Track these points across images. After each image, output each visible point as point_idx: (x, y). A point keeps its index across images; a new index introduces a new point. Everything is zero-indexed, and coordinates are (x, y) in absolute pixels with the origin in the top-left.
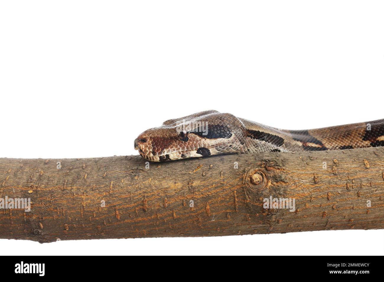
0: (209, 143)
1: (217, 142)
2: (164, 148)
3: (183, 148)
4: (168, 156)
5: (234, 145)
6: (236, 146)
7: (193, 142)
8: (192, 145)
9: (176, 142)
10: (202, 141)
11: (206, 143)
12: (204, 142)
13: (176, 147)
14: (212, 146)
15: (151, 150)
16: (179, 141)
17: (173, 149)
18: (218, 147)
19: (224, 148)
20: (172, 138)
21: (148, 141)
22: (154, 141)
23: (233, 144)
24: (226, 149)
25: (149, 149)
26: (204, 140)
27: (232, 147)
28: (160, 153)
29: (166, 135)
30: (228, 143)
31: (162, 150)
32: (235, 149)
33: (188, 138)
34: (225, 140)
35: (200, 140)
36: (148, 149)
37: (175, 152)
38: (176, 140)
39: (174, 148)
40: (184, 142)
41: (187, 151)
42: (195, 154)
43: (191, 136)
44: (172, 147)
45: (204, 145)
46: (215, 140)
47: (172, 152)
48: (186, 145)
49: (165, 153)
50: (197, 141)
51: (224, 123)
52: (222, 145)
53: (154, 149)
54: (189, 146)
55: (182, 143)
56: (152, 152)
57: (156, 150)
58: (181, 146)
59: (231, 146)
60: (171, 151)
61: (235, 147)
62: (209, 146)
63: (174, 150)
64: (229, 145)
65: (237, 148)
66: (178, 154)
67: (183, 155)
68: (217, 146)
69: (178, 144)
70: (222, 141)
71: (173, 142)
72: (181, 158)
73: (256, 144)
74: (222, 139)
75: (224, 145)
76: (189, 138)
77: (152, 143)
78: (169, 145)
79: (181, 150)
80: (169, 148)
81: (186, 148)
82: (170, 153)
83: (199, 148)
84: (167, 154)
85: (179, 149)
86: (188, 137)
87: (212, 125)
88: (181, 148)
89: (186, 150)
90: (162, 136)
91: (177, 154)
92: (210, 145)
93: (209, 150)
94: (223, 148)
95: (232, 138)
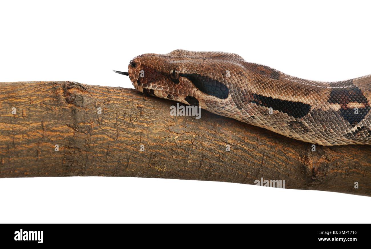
0: (199, 96)
1: (208, 98)
2: (151, 81)
3: (171, 89)
4: (152, 91)
5: (228, 108)
6: (230, 109)
7: (184, 87)
8: (182, 90)
9: (166, 79)
10: (193, 90)
11: (196, 94)
12: (195, 92)
13: (165, 85)
14: (203, 99)
15: (137, 78)
16: (169, 80)
18: (209, 103)
19: (215, 107)
20: (163, 74)
21: (138, 67)
23: (226, 106)
24: (218, 109)
26: (196, 89)
27: (225, 109)
28: (145, 85)
29: (159, 68)
30: (220, 104)
31: (147, 83)
34: (218, 99)
35: (192, 88)
36: (134, 76)
37: (162, 90)
38: (166, 77)
39: (162, 85)
40: (173, 83)
42: (182, 100)
43: (182, 80)
44: (159, 84)
45: (194, 95)
46: (207, 96)
47: (158, 89)
48: (176, 88)
49: (151, 87)
50: (189, 88)
52: (213, 103)
53: (141, 78)
54: (178, 89)
56: (137, 81)
57: (142, 80)
58: (169, 86)
59: (223, 107)
60: (157, 87)
61: (228, 110)
62: (199, 98)
63: (161, 87)
64: (221, 106)
65: (232, 111)
66: (164, 93)
67: (169, 96)
68: (207, 102)
69: (167, 83)
70: (214, 100)
71: (162, 79)
72: (167, 98)
73: (265, 112)
74: (214, 97)
75: (215, 104)
76: (180, 82)
78: (158, 80)
79: (168, 90)
80: (156, 84)
81: (174, 90)
82: (156, 89)
83: (188, 95)
84: (152, 89)
85: (167, 88)
86: (179, 80)
87: (210, 78)
88: (169, 88)
89: (174, 92)
93: (199, 102)
94: (213, 106)
95: (227, 100)
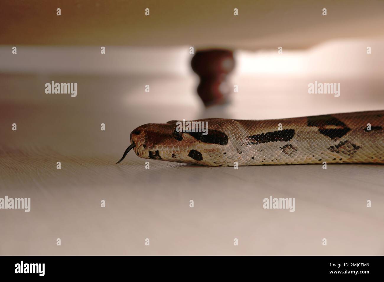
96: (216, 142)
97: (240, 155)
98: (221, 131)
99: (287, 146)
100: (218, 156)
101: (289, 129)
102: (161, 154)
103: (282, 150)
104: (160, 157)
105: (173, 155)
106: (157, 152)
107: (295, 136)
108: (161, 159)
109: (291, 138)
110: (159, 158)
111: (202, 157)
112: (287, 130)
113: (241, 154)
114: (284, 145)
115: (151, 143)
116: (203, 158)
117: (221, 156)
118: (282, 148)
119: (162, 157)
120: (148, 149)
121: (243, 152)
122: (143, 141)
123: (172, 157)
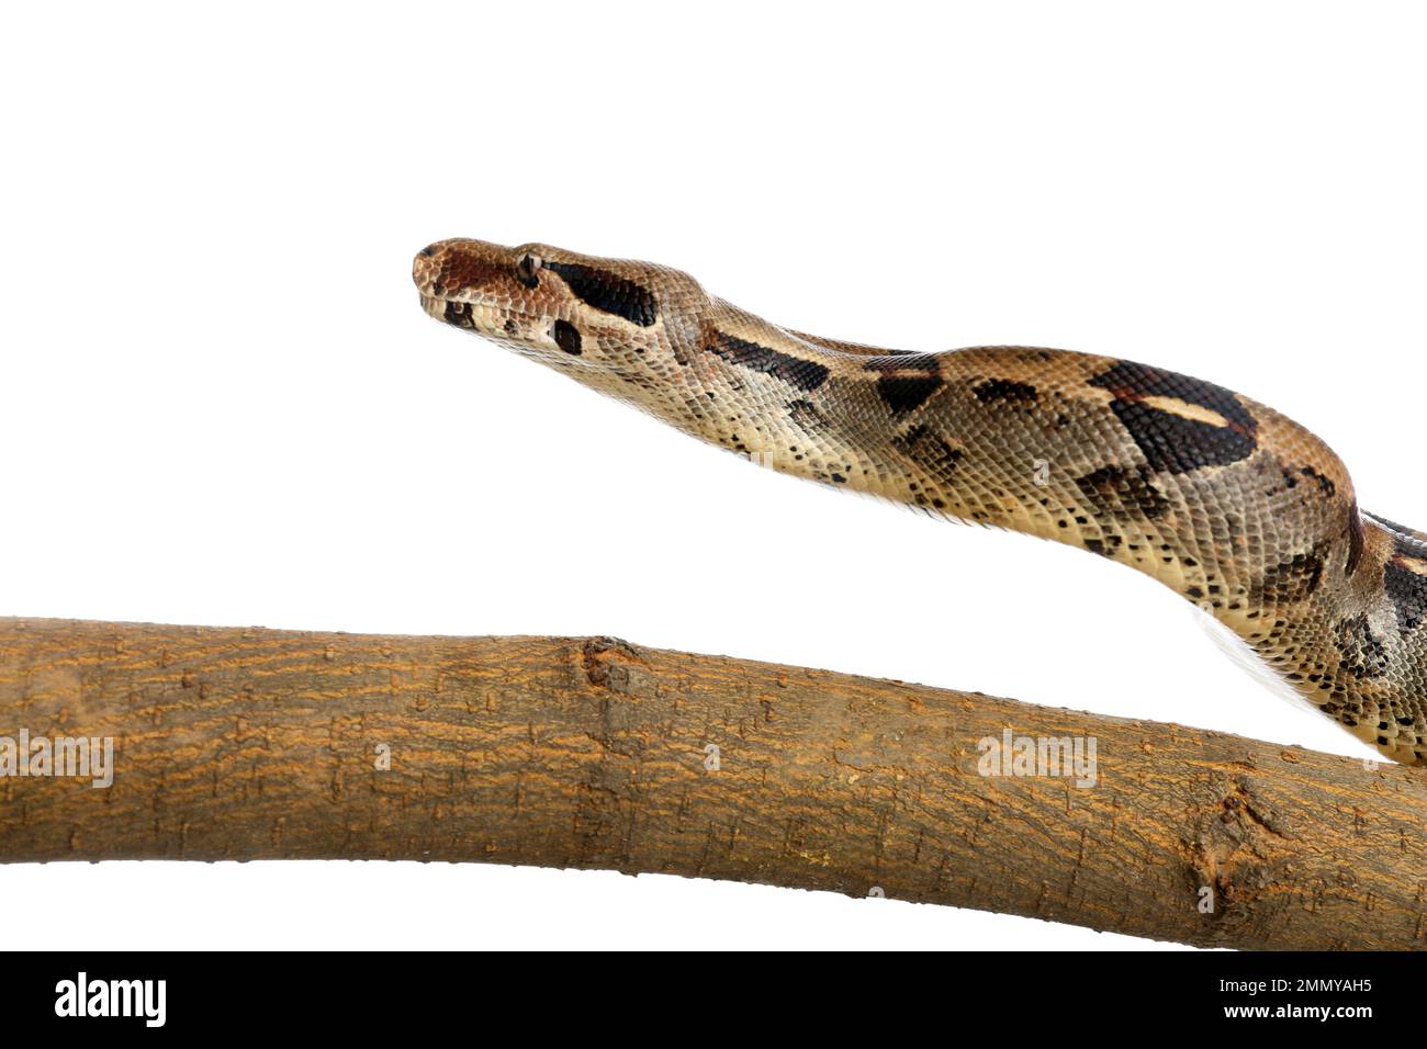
0: (586, 317)
1: (605, 322)
2: (468, 285)
3: (517, 304)
5: (652, 355)
6: (658, 360)
7: (549, 298)
8: (542, 304)
9: (505, 279)
10: (571, 305)
11: (578, 312)
12: (574, 308)
13: (502, 292)
14: (591, 327)
15: (434, 279)
16: (514, 280)
17: (490, 294)
19: (618, 349)
20: (500, 267)
21: (439, 255)
22: (453, 260)
23: (649, 349)
24: (626, 356)
25: (431, 273)
26: (577, 302)
27: (644, 358)
28: (452, 293)
29: (490, 257)
30: (635, 339)
31: (460, 289)
32: (654, 369)
33: (538, 281)
34: (628, 326)
35: (569, 299)
36: (427, 274)
37: (493, 304)
38: (506, 275)
39: (494, 294)
40: (524, 287)
41: (523, 315)
43: (546, 278)
44: (488, 290)
45: (573, 317)
46: (603, 316)
47: (483, 303)
48: (528, 299)
49: (466, 297)
50: (561, 298)
51: (650, 285)
52: (616, 336)
53: (443, 277)
54: (533, 303)
55: (520, 288)
56: (434, 285)
57: (447, 282)
58: (512, 296)
59: (640, 351)
60: (482, 298)
61: (653, 362)
62: (582, 325)
63: (491, 299)
64: (636, 345)
65: (661, 367)
66: (499, 313)
68: (601, 336)
69: (508, 288)
70: (619, 327)
71: (497, 278)
73: (738, 381)
74: (622, 319)
75: (622, 339)
76: (542, 283)
77: (446, 262)
78: (485, 281)
79: (508, 306)
80: (482, 290)
81: (523, 304)
82: (478, 302)
83: (557, 319)
84: (471, 302)
85: (506, 300)
86: (539, 279)
88: (511, 302)
89: (522, 312)
90: (479, 255)
91: (495, 314)
92: (586, 324)
93: (580, 339)
94: (616, 346)
95: (652, 330)
96: (623, 313)
97: (679, 368)
98: (646, 287)
99: (801, 402)
100: (621, 355)
101: (819, 363)
102: (478, 315)
103: (790, 411)
104: (472, 321)
105: (509, 323)
106: (468, 307)
107: (826, 385)
108: (474, 328)
109: (815, 388)
110: (470, 325)
111: (580, 346)
112: (814, 363)
113: (684, 367)
114: (795, 399)
115: (455, 282)
116: (583, 349)
117: (630, 355)
118: (789, 406)
119: (478, 322)
120: (444, 296)
121: (689, 365)
122: (437, 273)
123: (506, 328)
